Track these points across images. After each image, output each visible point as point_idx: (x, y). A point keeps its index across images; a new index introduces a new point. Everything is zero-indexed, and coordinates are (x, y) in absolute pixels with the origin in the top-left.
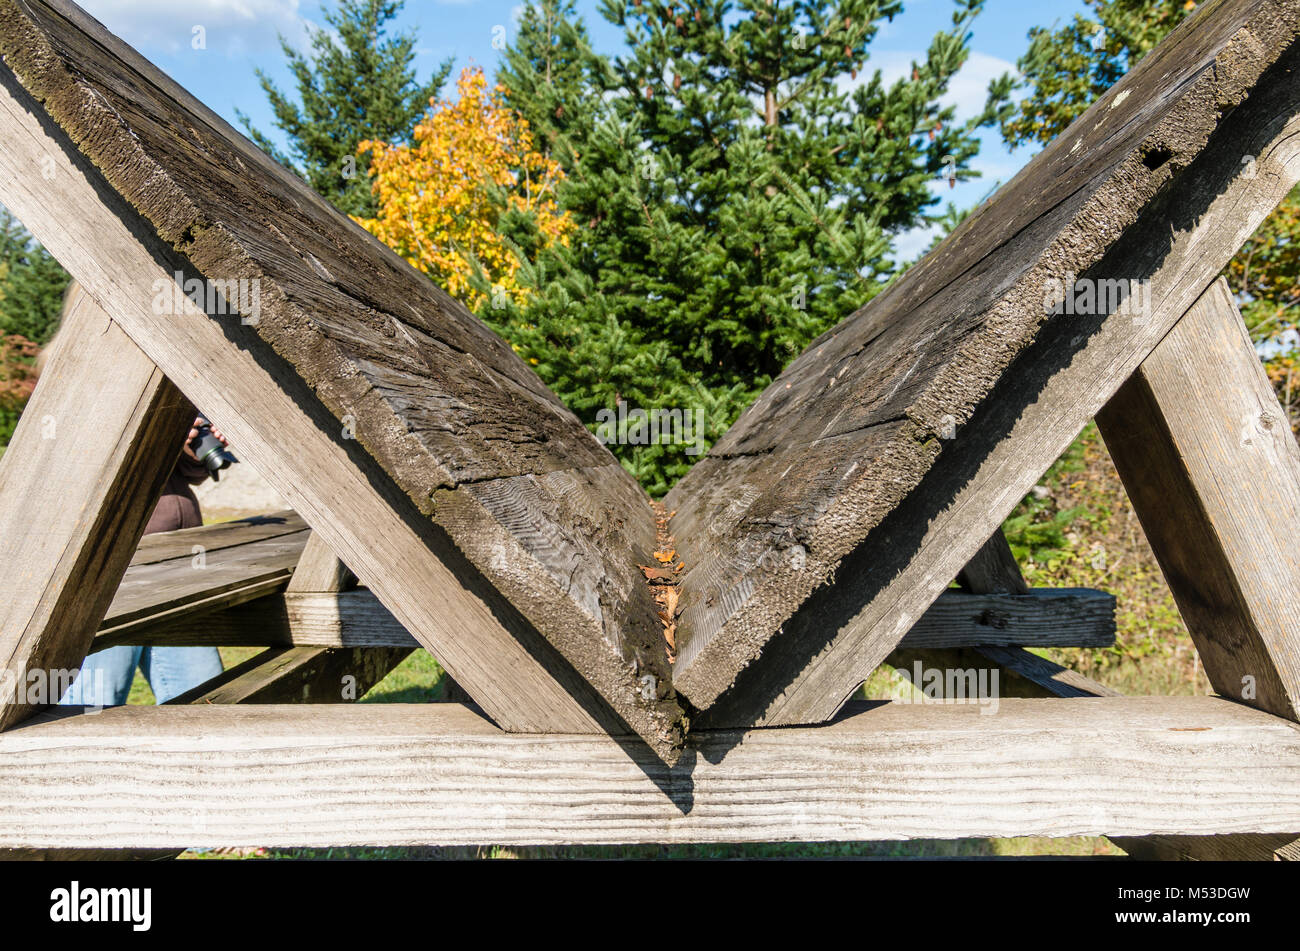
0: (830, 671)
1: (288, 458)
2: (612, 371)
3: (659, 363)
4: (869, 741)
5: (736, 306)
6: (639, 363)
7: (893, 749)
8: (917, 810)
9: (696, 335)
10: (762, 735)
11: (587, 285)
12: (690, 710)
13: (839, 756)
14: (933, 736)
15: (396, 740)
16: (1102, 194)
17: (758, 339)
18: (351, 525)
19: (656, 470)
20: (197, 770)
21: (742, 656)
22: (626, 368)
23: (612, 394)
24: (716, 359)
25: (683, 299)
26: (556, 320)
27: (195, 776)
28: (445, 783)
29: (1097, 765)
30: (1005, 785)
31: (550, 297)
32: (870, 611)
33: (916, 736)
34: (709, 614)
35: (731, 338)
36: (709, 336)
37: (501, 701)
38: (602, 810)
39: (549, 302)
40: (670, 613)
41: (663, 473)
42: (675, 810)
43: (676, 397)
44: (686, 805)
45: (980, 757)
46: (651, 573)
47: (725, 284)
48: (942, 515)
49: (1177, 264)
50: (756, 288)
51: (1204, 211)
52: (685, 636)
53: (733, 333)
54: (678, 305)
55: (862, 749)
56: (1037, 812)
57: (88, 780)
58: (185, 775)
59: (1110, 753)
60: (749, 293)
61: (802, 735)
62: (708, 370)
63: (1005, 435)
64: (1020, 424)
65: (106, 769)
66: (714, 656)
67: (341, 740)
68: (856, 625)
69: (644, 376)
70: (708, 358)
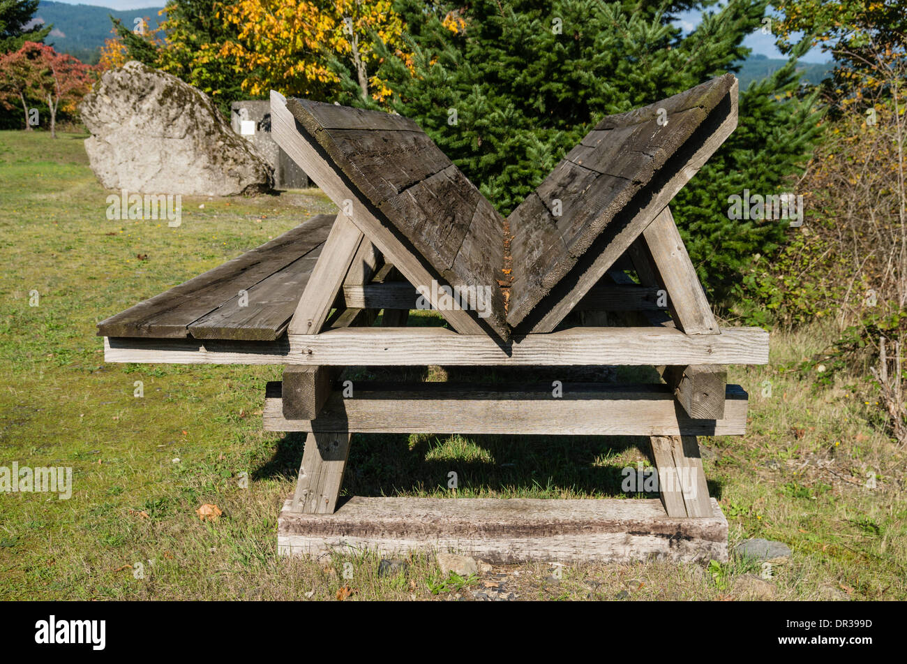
0: (551, 318)
1: (399, 258)
2: (476, 123)
3: (507, 118)
4: (562, 338)
5: (561, 73)
6: (494, 118)
7: (569, 340)
8: (575, 357)
9: (533, 91)
10: (532, 336)
11: (458, 57)
12: (511, 328)
13: (553, 342)
14: (580, 336)
15: (429, 336)
16: (622, 193)
17: (577, 95)
18: (417, 276)
19: (504, 190)
20: (374, 344)
21: (524, 314)
22: (485, 121)
23: (475, 138)
24: (548, 109)
25: (525, 66)
26: (438, 89)
27: (374, 346)
28: (443, 348)
29: (627, 345)
30: (601, 350)
31: (434, 73)
32: (563, 301)
33: (576, 336)
34: (518, 302)
35: (558, 95)
36: (542, 93)
37: (459, 326)
38: (487, 356)
39: (434, 77)
40: (507, 300)
41: (509, 192)
42: (507, 356)
43: (518, 141)
44: (510, 355)
45: (593, 342)
46: (501, 283)
47: (554, 57)
48: (584, 275)
49: (654, 203)
50: (576, 61)
51: (662, 188)
52: (510, 307)
53: (559, 91)
54: (521, 73)
55: (560, 340)
56: (609, 358)
57: (345, 347)
58: (372, 345)
59: (630, 342)
60: (571, 64)
61: (543, 336)
62: (542, 116)
63: (602, 252)
64: (607, 249)
65: (350, 344)
66: (517, 314)
67: (414, 336)
68: (558, 305)
69: (497, 126)
70: (542, 109)
